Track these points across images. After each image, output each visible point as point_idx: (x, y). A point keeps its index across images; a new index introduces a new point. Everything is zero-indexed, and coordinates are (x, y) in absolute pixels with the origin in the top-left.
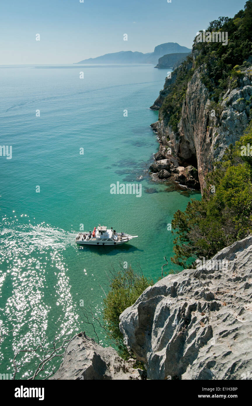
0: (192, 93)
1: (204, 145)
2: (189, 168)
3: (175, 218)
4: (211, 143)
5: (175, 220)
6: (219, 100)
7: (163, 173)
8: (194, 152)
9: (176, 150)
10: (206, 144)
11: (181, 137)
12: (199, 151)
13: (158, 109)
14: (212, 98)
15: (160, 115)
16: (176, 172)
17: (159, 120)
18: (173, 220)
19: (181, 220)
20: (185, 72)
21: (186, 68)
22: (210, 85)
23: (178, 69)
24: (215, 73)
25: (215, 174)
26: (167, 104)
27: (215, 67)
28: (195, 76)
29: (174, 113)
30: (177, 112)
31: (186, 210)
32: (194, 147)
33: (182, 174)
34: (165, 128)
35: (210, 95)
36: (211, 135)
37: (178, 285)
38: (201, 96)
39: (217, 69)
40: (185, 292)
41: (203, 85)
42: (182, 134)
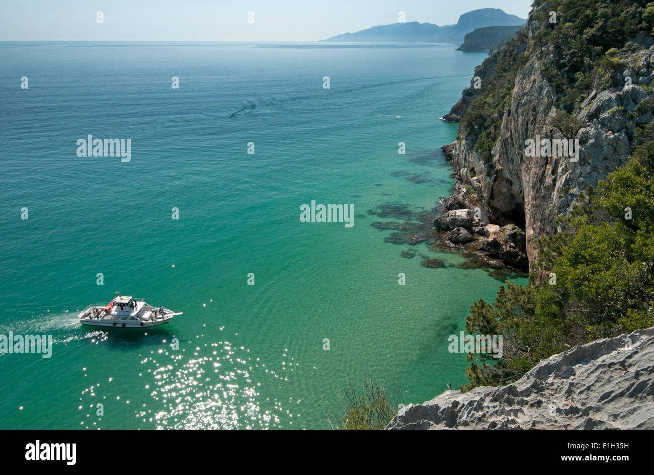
0: (523, 96)
1: (540, 189)
2: (509, 228)
3: (473, 312)
4: (554, 185)
5: (472, 318)
6: (573, 108)
7: (458, 234)
8: (520, 200)
9: (485, 195)
10: (545, 188)
11: (497, 172)
12: (530, 200)
13: (457, 121)
14: (562, 106)
15: (460, 130)
16: (484, 234)
17: (458, 139)
18: (469, 317)
19: (484, 317)
20: (512, 58)
21: (513, 51)
22: (559, 82)
23: (499, 53)
24: (569, 61)
25: (557, 240)
26: (475, 113)
27: (569, 50)
28: (531, 65)
29: (486, 129)
30: (492, 127)
31: (496, 302)
32: (521, 192)
33: (494, 239)
34: (467, 154)
35: (558, 100)
36: (554, 172)
37: (459, 407)
38: (539, 100)
39: (573, 55)
40: (473, 422)
41: (545, 81)
42: (498, 167)
